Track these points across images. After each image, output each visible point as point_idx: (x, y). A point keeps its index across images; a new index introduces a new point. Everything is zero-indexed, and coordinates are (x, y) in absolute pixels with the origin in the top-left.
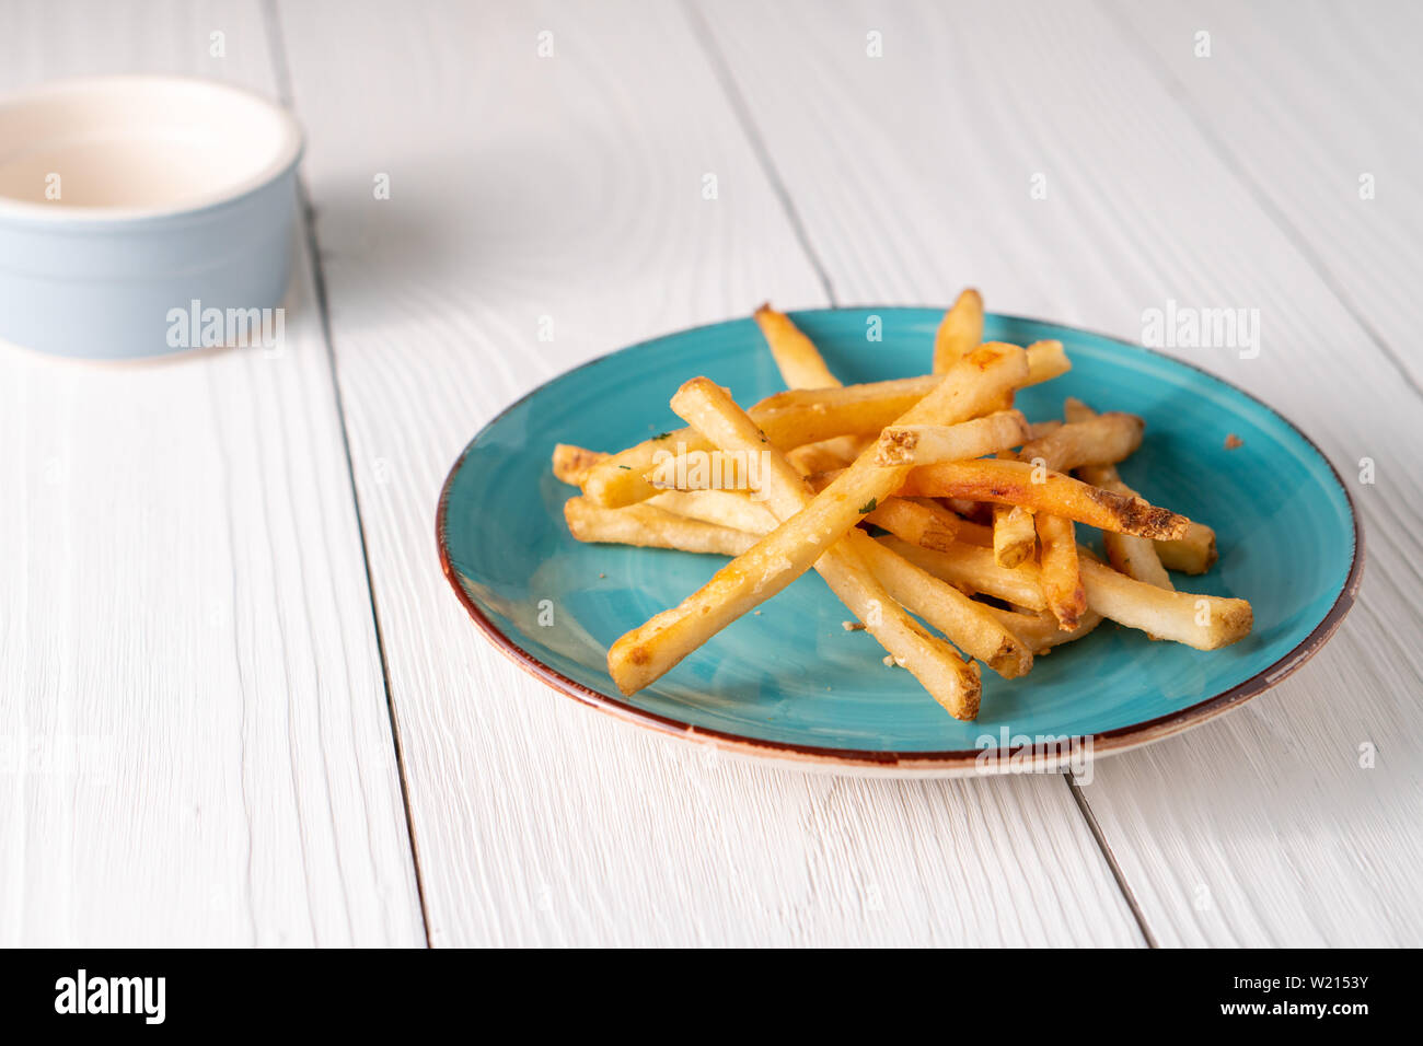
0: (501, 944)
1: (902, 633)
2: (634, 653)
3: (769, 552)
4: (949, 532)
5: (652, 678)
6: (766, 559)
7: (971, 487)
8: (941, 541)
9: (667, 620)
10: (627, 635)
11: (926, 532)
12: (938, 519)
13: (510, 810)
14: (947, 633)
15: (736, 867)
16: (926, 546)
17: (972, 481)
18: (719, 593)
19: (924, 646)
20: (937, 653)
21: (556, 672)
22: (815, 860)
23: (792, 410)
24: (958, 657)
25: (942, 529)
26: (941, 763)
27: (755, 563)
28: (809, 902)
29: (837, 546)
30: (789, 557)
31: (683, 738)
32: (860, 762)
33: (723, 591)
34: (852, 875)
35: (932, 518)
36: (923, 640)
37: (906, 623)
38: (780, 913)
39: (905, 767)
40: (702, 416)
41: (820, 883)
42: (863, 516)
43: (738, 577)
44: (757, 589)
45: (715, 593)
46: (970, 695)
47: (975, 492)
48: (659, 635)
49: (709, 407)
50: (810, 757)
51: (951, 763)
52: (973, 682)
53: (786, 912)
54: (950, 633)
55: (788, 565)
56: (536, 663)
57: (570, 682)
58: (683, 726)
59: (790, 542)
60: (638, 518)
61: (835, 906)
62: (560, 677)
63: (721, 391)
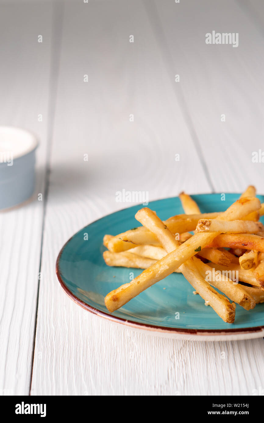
0: (54, 394)
1: (207, 292)
2: (113, 297)
3: (162, 263)
4: (228, 259)
5: (119, 306)
6: (160, 266)
7: (236, 243)
8: (226, 262)
9: (125, 286)
10: (112, 291)
11: (220, 259)
12: (225, 255)
13: (68, 351)
14: (225, 294)
15: (143, 372)
16: (220, 264)
17: (236, 241)
18: (143, 278)
19: (215, 296)
20: (219, 299)
21: (85, 303)
22: (171, 370)
23: (180, 221)
24: (228, 301)
25: (226, 258)
26: (212, 333)
27: (157, 267)
28: (166, 383)
29: (187, 262)
30: (168, 265)
31: (124, 324)
32: (184, 333)
33: (145, 276)
34: (183, 375)
35: (222, 254)
36: (215, 295)
37: (209, 288)
38: (155, 387)
39: (200, 335)
40: (145, 220)
41: (171, 377)
42: (197, 253)
43: (151, 271)
44: (157, 276)
45: (142, 277)
46: (230, 314)
47: (237, 245)
48: (122, 291)
49: (147, 217)
50: (166, 331)
51: (216, 333)
52: (232, 309)
53: (157, 386)
54: (226, 293)
55: (168, 268)
56: (79, 300)
57: (89, 306)
58: (124, 320)
59: (170, 260)
60: (127, 257)
61: (175, 385)
62: (86, 304)
63: (152, 212)
